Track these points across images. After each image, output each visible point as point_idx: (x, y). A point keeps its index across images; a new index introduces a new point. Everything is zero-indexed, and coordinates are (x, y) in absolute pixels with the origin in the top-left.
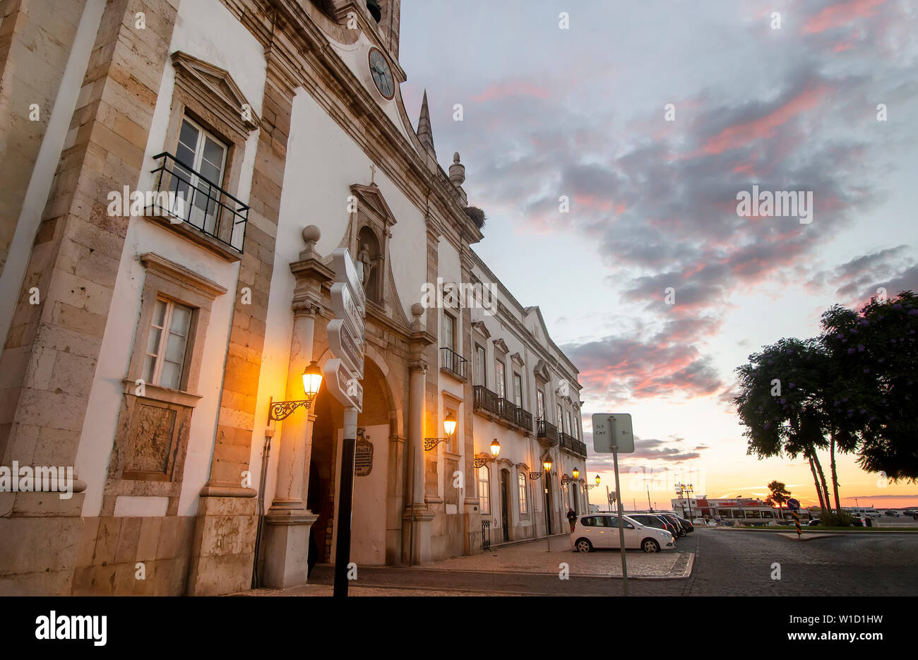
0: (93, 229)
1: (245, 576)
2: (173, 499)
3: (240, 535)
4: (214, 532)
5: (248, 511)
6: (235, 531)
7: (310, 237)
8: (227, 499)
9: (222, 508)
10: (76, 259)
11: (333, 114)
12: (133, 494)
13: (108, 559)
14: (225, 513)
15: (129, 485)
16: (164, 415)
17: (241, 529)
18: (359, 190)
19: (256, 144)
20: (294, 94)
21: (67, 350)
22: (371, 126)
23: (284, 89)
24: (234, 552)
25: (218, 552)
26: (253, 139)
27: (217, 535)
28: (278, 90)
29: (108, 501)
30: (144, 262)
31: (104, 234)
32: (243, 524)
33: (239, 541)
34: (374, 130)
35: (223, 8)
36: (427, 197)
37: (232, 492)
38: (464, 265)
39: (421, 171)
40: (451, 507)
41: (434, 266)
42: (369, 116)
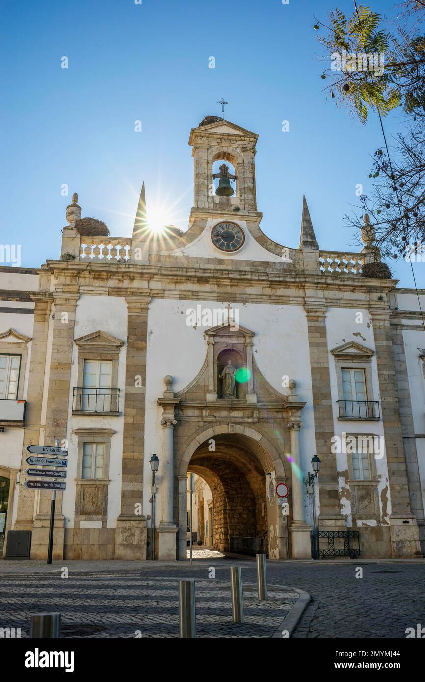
0: (54, 429)
1: (142, 554)
2: (104, 522)
3: (136, 537)
4: (121, 535)
5: (141, 526)
6: (133, 535)
7: (171, 381)
8: (127, 521)
9: (125, 525)
10: (50, 442)
11: (182, 297)
12: (85, 520)
13: (79, 542)
14: (127, 527)
15: (84, 517)
16: (95, 490)
17: (136, 534)
19: (126, 352)
20: (148, 309)
22: (220, 281)
23: (142, 311)
24: (133, 543)
25: (125, 543)
26: (124, 350)
27: (123, 536)
28: (136, 314)
29: (77, 523)
31: (58, 429)
32: (137, 532)
33: (136, 539)
34: (223, 282)
35: (98, 298)
36: (304, 289)
37: (130, 518)
38: (376, 317)
39: (281, 279)
40: (365, 521)
41: (322, 340)
42: (214, 278)
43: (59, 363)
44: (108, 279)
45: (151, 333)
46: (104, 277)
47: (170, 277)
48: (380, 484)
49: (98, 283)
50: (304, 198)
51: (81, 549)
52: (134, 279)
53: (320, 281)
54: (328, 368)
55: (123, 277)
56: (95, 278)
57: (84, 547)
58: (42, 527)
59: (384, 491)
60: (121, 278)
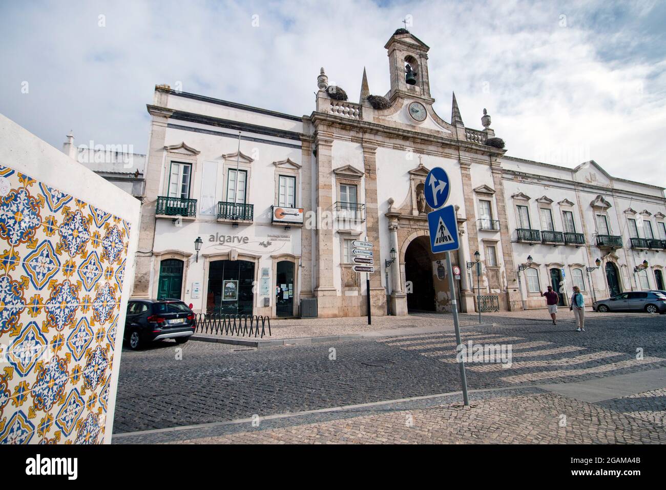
1: (384, 312)
2: (359, 291)
5: (382, 294)
7: (391, 202)
8: (375, 291)
9: (373, 293)
11: (395, 148)
12: (349, 290)
13: (346, 305)
15: (347, 288)
18: (412, 172)
19: (365, 180)
20: (375, 153)
21: (326, 259)
22: (415, 140)
23: (371, 154)
25: (374, 305)
27: (373, 300)
28: (369, 156)
29: (343, 292)
30: (338, 232)
32: (381, 298)
33: (380, 302)
34: (417, 140)
35: (345, 142)
36: (459, 150)
37: (376, 288)
38: (494, 171)
39: (449, 142)
40: (495, 290)
41: (468, 182)
42: (413, 137)
43: (325, 185)
44: (350, 130)
45: (378, 169)
46: (348, 129)
47: (388, 134)
48: (501, 268)
49: (344, 132)
50: (453, 94)
51: (348, 309)
52: (366, 132)
53: (469, 146)
54: (473, 199)
55: (359, 130)
56: (342, 129)
57: (349, 308)
58: (324, 296)
59: (503, 272)
60: (358, 130)
